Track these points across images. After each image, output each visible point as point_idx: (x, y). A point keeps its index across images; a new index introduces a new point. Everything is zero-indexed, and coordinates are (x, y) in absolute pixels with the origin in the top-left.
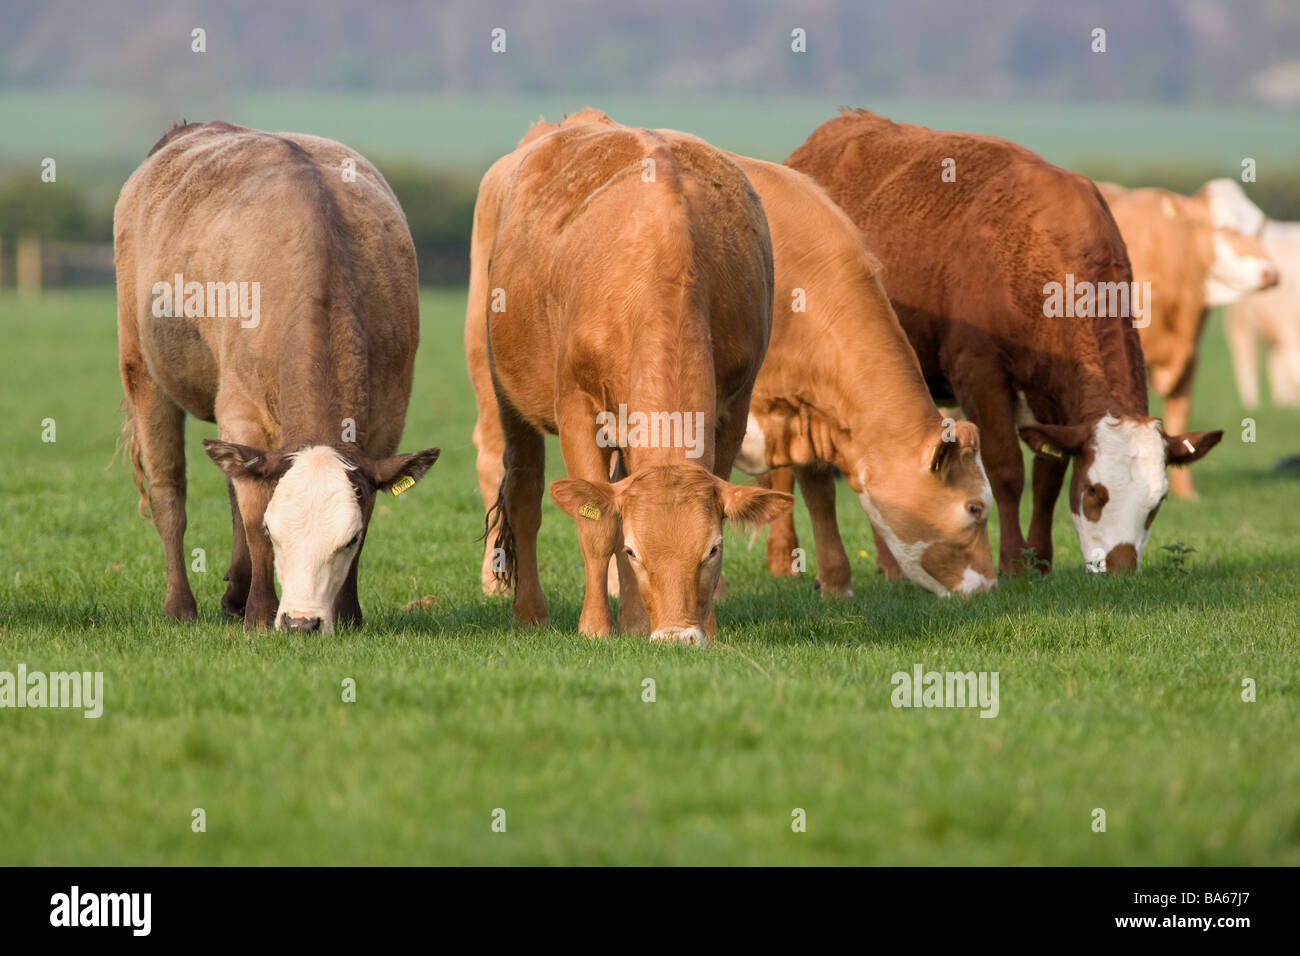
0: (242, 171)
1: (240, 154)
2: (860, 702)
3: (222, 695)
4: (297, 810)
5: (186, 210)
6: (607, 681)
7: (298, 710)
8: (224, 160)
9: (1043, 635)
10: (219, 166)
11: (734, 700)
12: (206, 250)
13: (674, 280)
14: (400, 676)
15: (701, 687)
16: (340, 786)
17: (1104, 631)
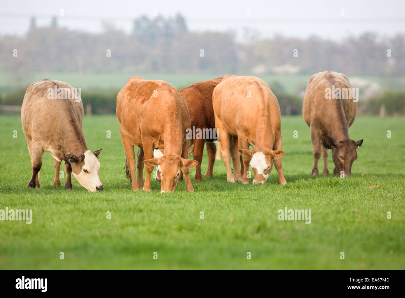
0: (44, 89)
1: (43, 85)
2: (164, 202)
3: (28, 202)
4: (43, 226)
5: (31, 97)
6: (111, 198)
7: (44, 204)
8: (40, 86)
9: (204, 188)
10: (38, 88)
11: (137, 202)
12: (35, 105)
13: (172, 113)
14: (67, 197)
15: (131, 199)
16: (53, 221)
17: (217, 187)
